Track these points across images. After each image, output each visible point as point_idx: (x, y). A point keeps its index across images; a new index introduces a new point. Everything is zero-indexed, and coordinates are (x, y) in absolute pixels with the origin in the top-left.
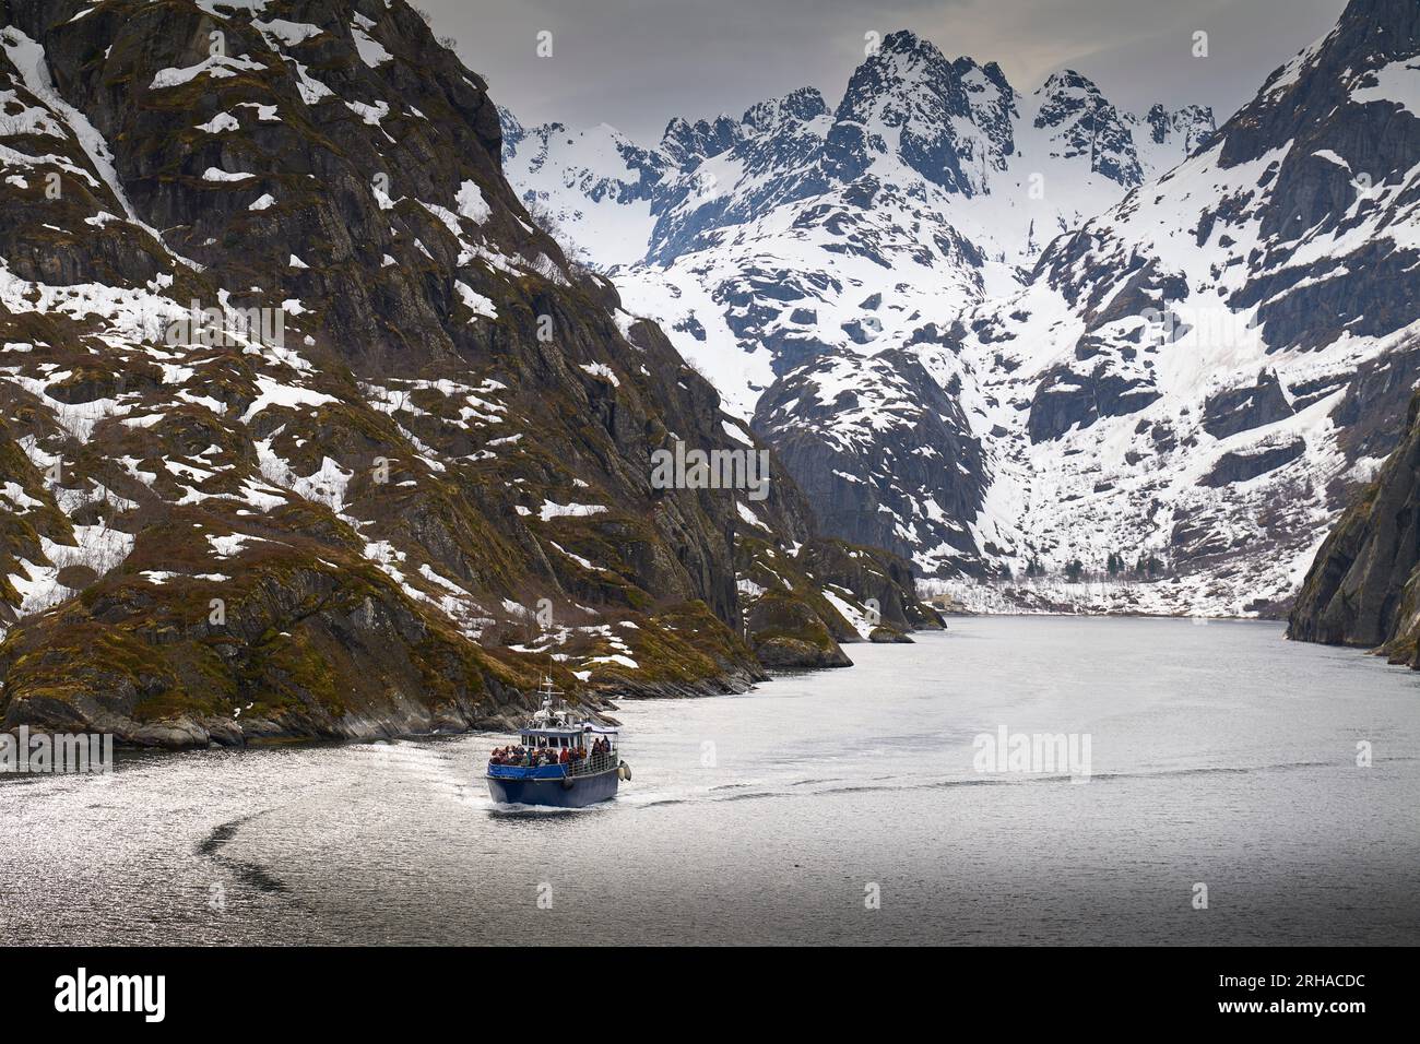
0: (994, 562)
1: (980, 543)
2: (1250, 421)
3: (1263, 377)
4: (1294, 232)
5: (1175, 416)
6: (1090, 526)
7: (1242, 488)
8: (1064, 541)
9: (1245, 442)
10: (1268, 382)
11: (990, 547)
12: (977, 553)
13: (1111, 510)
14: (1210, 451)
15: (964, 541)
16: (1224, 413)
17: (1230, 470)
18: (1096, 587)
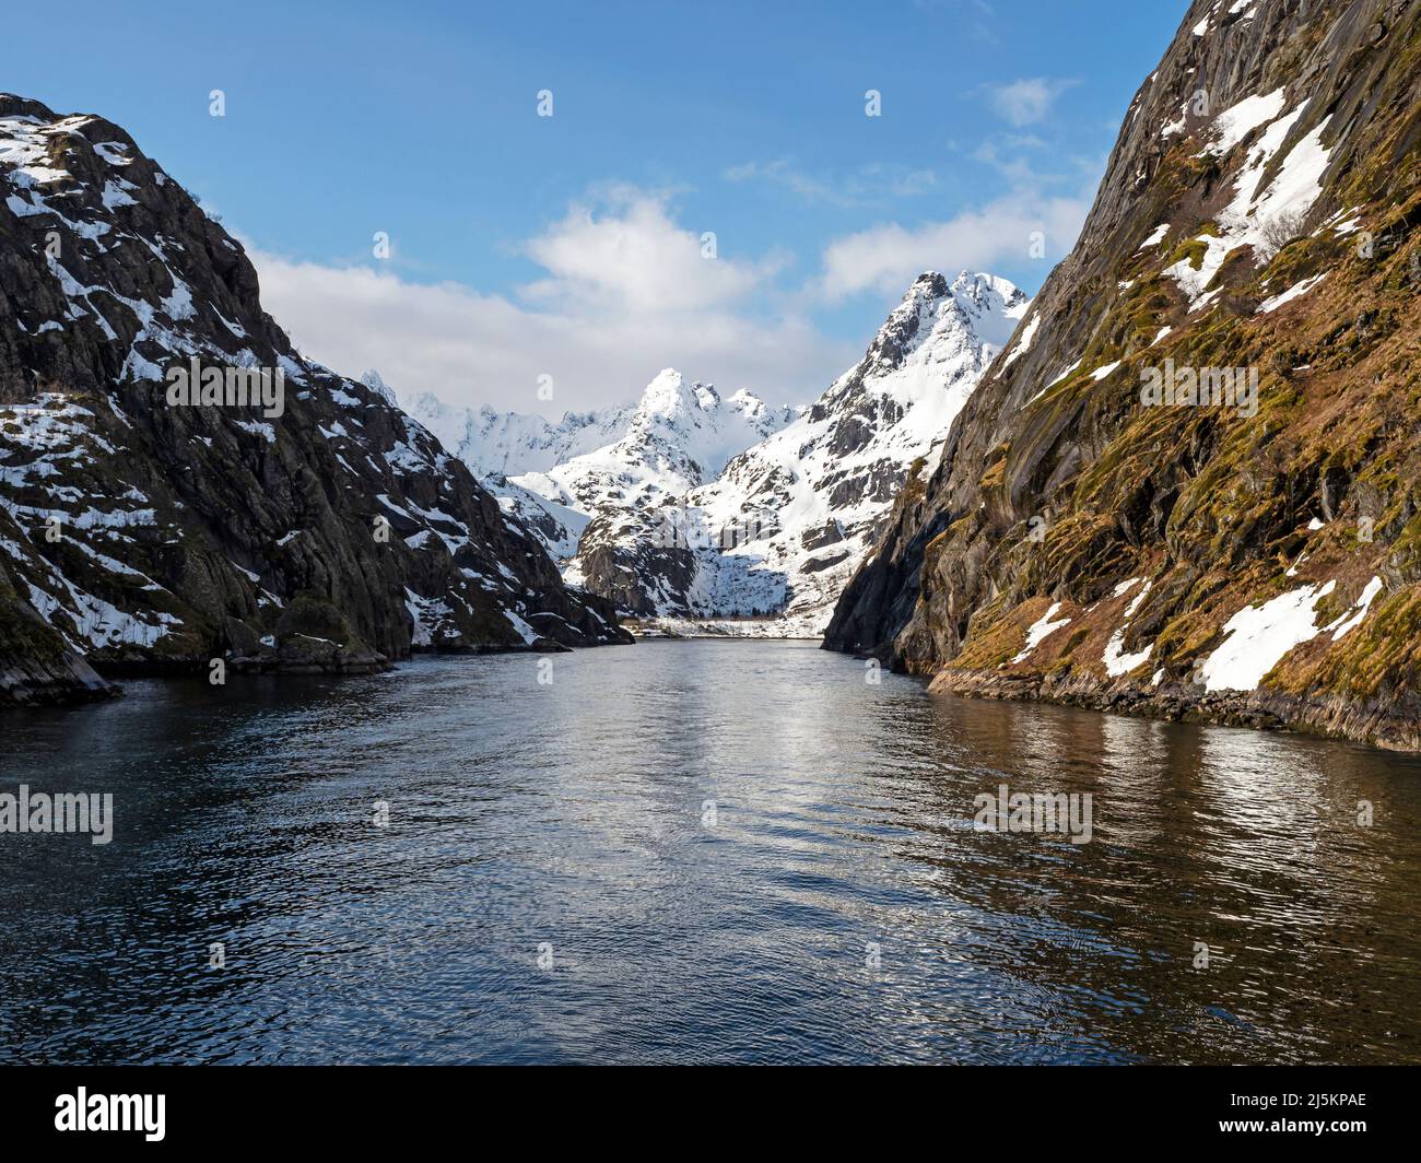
0: (696, 611)
1: (689, 602)
2: (822, 543)
3: (829, 522)
4: (845, 453)
5: (787, 540)
6: (744, 594)
7: (819, 575)
8: (732, 600)
9: (821, 553)
10: (833, 524)
11: (696, 604)
12: (687, 606)
13: (755, 586)
14: (805, 556)
15: (681, 600)
16: (811, 539)
17: (814, 566)
18: (745, 624)
